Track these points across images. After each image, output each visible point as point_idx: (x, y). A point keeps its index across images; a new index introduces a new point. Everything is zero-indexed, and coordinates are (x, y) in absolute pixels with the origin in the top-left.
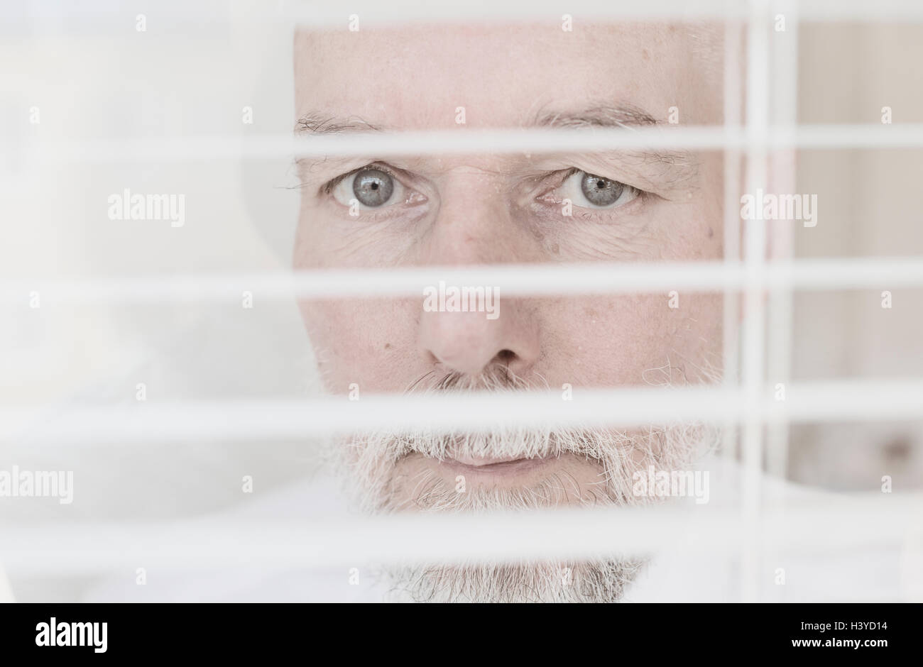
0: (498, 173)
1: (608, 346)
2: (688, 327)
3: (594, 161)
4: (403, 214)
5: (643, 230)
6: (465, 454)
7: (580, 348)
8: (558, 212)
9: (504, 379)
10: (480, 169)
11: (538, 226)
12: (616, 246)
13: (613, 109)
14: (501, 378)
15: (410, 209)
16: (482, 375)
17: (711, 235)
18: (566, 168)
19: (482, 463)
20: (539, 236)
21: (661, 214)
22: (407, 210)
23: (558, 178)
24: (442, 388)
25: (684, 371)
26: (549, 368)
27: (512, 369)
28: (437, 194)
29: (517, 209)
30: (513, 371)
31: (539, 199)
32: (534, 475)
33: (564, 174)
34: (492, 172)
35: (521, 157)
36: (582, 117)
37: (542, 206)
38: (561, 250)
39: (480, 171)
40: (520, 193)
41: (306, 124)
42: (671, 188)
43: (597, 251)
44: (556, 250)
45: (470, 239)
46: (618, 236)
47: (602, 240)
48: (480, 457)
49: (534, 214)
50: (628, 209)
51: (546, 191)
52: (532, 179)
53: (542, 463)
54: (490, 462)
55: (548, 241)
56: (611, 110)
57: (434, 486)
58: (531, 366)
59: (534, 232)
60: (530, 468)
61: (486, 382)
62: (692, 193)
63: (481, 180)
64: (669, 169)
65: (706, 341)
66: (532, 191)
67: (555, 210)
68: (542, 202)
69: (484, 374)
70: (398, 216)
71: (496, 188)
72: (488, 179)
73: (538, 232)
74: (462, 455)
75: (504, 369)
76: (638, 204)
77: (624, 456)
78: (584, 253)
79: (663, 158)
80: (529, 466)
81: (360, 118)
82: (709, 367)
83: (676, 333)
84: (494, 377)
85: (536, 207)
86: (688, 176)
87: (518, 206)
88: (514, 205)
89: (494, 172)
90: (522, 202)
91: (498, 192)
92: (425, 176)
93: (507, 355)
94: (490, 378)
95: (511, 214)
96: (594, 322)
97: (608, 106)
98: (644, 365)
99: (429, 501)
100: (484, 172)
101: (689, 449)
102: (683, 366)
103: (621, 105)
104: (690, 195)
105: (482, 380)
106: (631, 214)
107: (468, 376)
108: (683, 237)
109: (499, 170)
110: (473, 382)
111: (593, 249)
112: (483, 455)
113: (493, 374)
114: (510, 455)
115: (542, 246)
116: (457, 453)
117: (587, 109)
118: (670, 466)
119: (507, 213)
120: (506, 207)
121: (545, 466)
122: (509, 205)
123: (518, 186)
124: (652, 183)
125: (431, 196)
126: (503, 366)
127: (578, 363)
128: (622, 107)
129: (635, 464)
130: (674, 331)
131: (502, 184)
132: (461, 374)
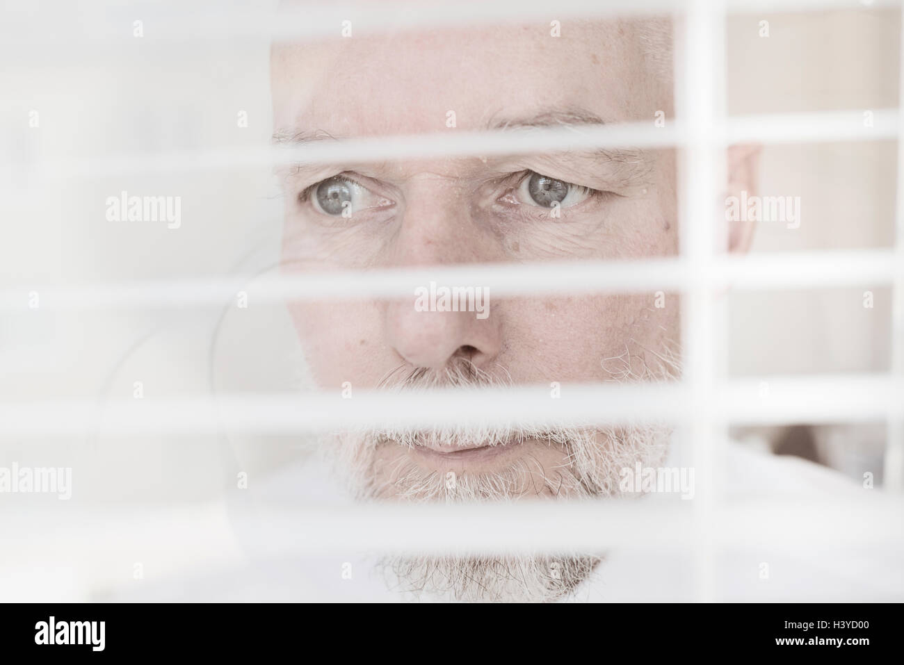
0: (457, 178)
1: (567, 338)
2: (646, 317)
3: (548, 163)
4: (373, 218)
5: (599, 226)
6: (433, 443)
7: (541, 341)
8: (518, 212)
9: (468, 372)
10: (440, 174)
11: (499, 226)
12: (572, 242)
13: (563, 114)
14: (466, 372)
15: (380, 213)
16: (446, 369)
17: (668, 227)
18: (522, 170)
19: (451, 450)
20: (500, 236)
21: (616, 212)
22: (376, 214)
23: (515, 180)
24: (410, 382)
25: (644, 359)
26: (512, 360)
27: (475, 362)
28: (404, 200)
29: (477, 211)
30: (476, 365)
31: (499, 201)
32: (501, 460)
33: (520, 176)
34: (450, 177)
35: (477, 161)
36: (532, 122)
37: (502, 208)
38: (520, 247)
39: (439, 177)
40: (481, 195)
41: (279, 138)
42: (626, 186)
43: (554, 248)
44: (516, 248)
45: (429, 242)
46: (575, 234)
47: (560, 238)
48: (447, 445)
49: (495, 214)
50: (584, 207)
51: (506, 192)
52: (492, 181)
53: (508, 449)
54: (458, 450)
55: (509, 240)
56: (561, 115)
57: (409, 471)
58: (494, 359)
59: (494, 232)
60: (497, 454)
61: (450, 375)
62: (647, 188)
63: (441, 186)
64: (622, 167)
65: (665, 330)
66: (493, 193)
67: (514, 211)
68: (502, 203)
69: (448, 368)
70: (368, 220)
71: (456, 192)
72: (447, 185)
73: (499, 231)
74: (431, 443)
75: (468, 363)
76: (593, 202)
77: (588, 440)
78: (543, 250)
79: (617, 157)
80: (496, 452)
81: (325, 132)
82: (669, 354)
83: (634, 323)
84: (458, 371)
85: (498, 208)
86: (643, 173)
87: (479, 208)
88: (475, 206)
89: (453, 177)
90: (483, 204)
91: (457, 196)
92: (392, 182)
93: (470, 350)
94: (454, 371)
95: (472, 216)
96: (553, 315)
97: (558, 111)
98: (603, 355)
99: (406, 484)
100: (443, 178)
101: (652, 432)
102: (643, 353)
103: (570, 109)
104: (645, 191)
105: (446, 373)
106: (586, 212)
107: (433, 370)
108: (638, 232)
109: (458, 176)
110: (438, 376)
111: (551, 246)
112: (449, 443)
113: (457, 367)
114: (475, 443)
115: (502, 245)
116: (427, 442)
117: (537, 114)
118: (633, 447)
119: (468, 216)
120: (466, 210)
121: (511, 451)
122: (470, 207)
123: (479, 189)
124: (606, 182)
125: (399, 202)
126: (466, 360)
127: (540, 354)
128: (571, 111)
129: (598, 447)
130: (632, 321)
131: (462, 188)
132: (427, 368)
